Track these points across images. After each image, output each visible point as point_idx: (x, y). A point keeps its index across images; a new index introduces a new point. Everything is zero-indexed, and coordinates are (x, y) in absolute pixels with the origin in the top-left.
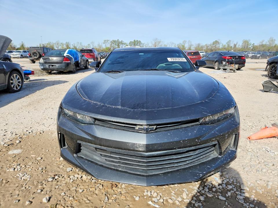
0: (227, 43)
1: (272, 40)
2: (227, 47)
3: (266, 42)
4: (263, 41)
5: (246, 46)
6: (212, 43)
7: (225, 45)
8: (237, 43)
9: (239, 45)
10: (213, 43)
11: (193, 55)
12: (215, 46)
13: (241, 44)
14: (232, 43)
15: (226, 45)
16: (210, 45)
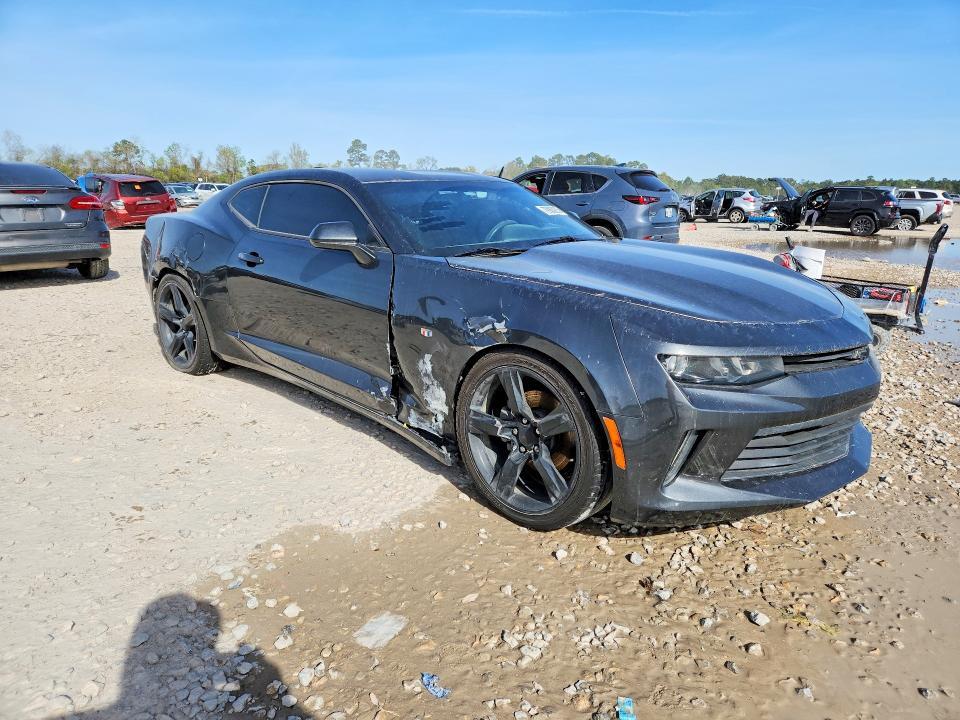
0: (167, 152)
1: (299, 154)
2: (169, 166)
3: (285, 158)
4: (276, 156)
5: (231, 165)
6: (112, 149)
7: (162, 159)
8: (201, 153)
9: (209, 163)
10: (115, 148)
11: (140, 193)
12: (126, 159)
13: (214, 160)
14: (186, 155)
15: (166, 157)
16: (106, 154)
